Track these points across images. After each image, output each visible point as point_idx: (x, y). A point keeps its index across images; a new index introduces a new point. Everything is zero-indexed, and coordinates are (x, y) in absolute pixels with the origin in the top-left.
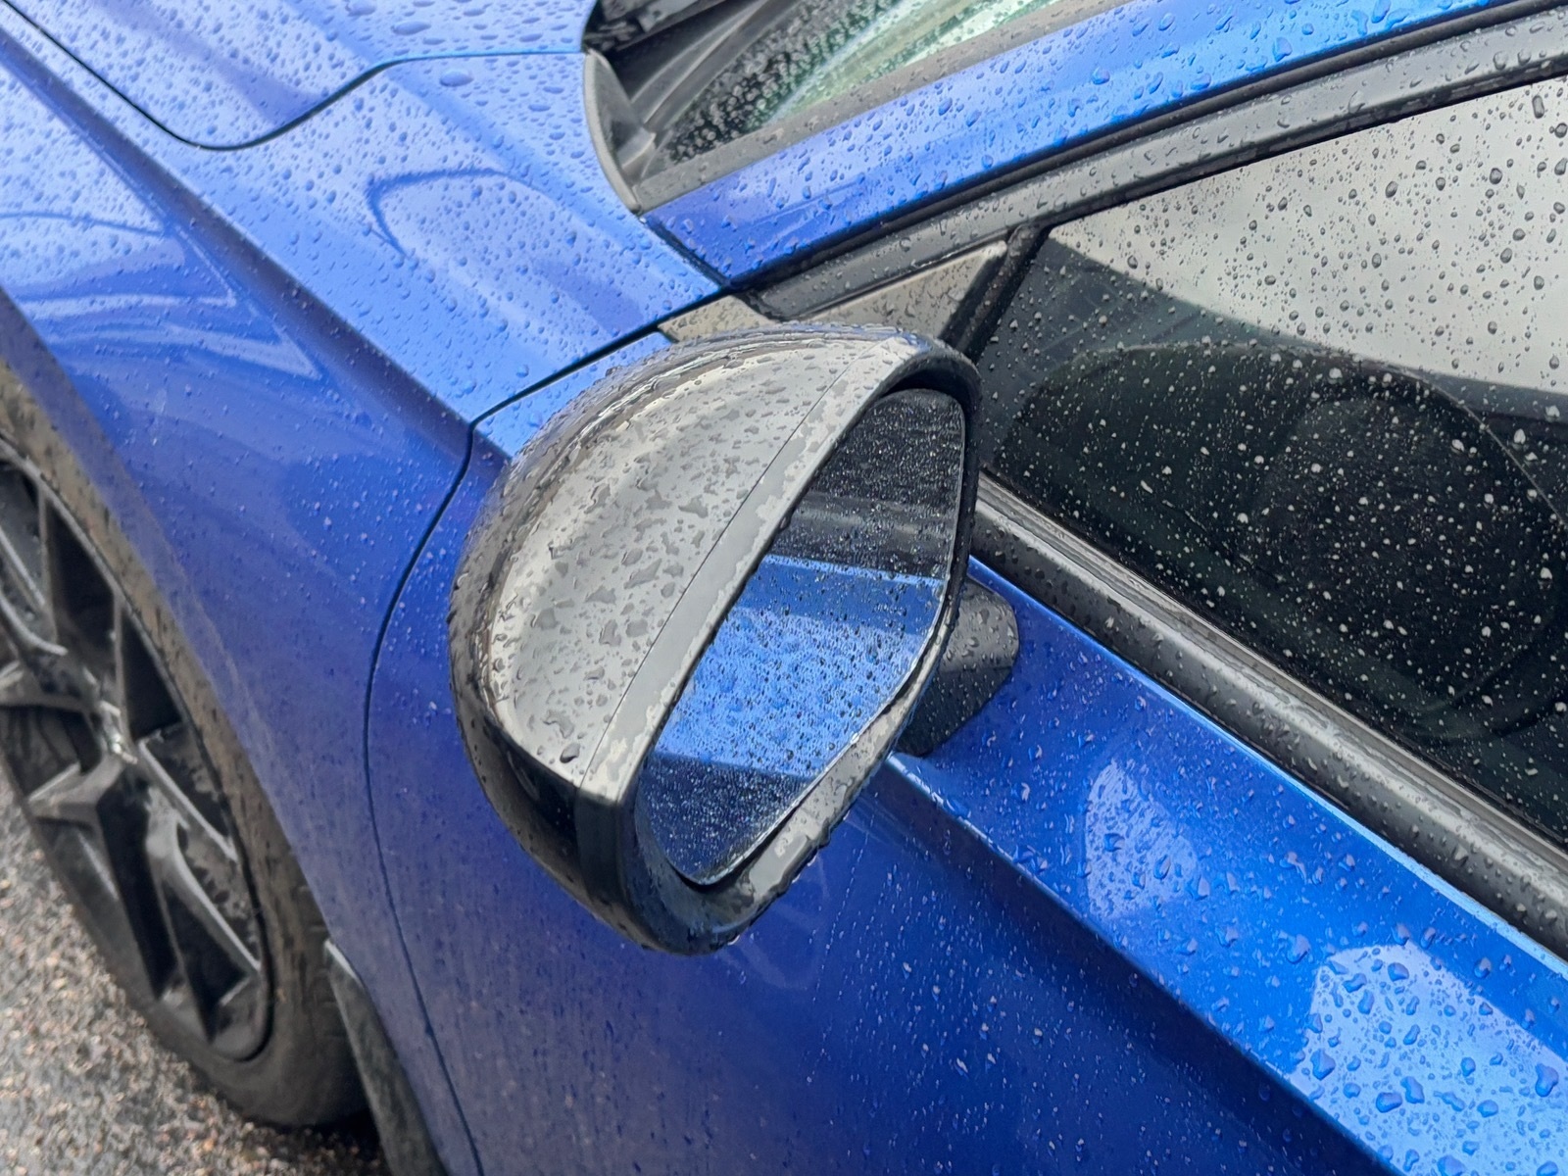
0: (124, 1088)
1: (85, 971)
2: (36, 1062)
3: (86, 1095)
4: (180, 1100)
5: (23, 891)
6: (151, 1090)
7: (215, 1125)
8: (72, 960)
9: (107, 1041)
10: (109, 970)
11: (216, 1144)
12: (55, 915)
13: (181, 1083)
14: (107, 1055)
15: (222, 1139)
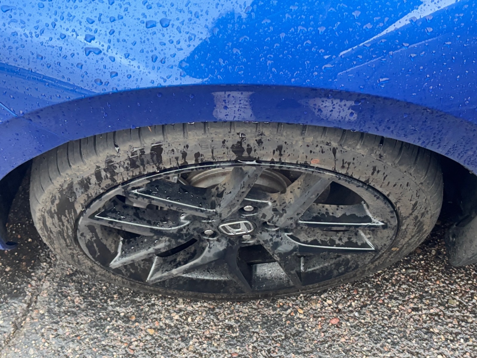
0: (256, 324)
1: (190, 309)
2: (223, 345)
3: (251, 337)
4: (274, 309)
5: (131, 309)
6: (263, 316)
7: (293, 305)
8: (180, 310)
9: (230, 318)
10: (197, 301)
11: (302, 309)
12: (154, 305)
13: (268, 306)
14: (237, 321)
15: (301, 306)
